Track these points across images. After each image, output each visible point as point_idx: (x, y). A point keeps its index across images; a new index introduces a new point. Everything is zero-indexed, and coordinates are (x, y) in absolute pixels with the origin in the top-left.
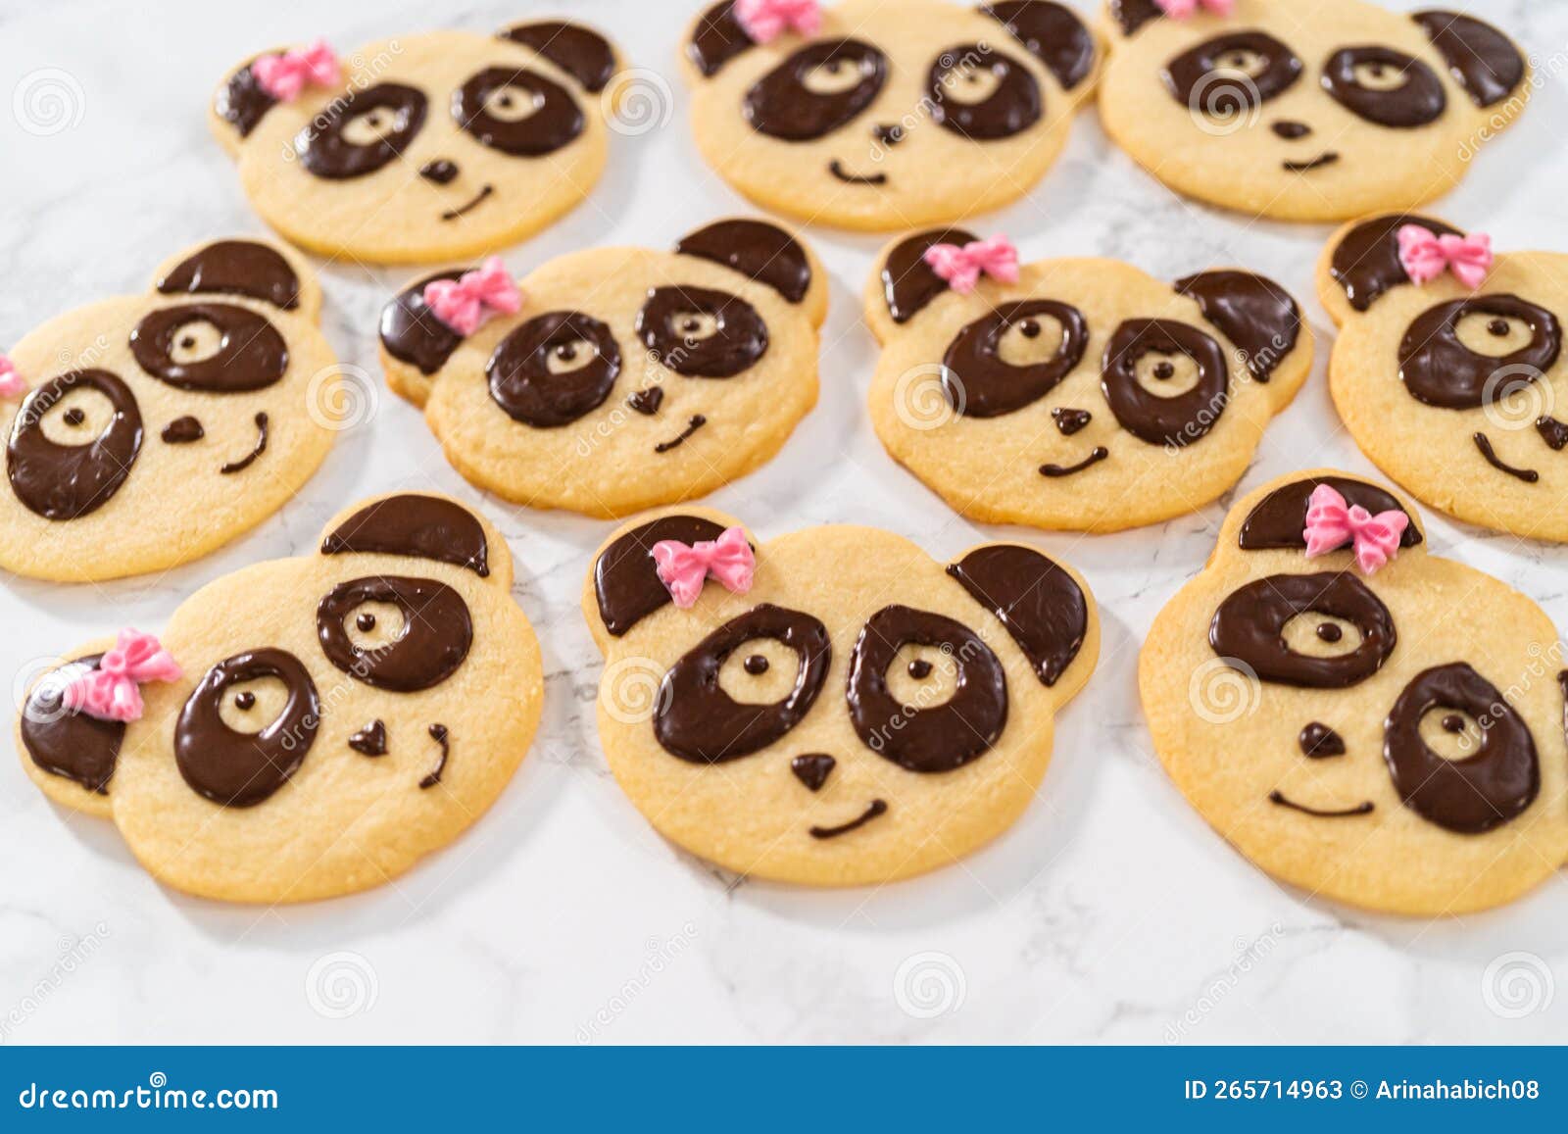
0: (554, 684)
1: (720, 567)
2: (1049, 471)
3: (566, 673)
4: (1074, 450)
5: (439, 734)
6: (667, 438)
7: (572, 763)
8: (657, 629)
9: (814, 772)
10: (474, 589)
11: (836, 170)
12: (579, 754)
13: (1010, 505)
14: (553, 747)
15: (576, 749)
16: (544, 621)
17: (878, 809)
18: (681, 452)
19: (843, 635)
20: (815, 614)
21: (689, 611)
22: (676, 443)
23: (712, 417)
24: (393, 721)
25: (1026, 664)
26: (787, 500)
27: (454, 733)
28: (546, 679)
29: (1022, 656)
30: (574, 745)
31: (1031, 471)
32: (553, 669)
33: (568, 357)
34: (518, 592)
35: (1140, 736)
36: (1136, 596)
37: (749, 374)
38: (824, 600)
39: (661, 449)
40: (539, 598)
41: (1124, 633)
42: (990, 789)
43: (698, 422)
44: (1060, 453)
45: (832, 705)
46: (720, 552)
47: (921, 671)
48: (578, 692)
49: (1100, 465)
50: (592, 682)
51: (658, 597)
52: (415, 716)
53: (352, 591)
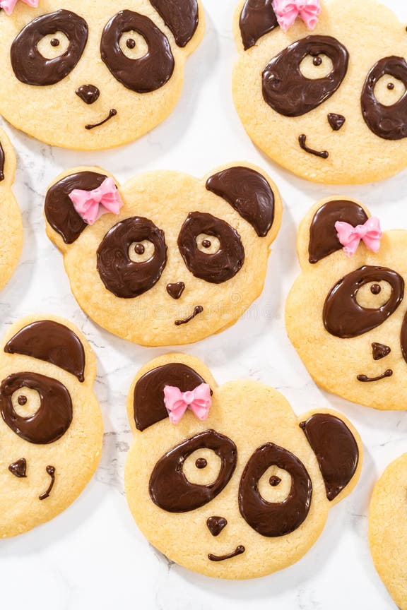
0: (107, 438)
1: (194, 407)
2: (362, 379)
3: (114, 433)
4: (378, 368)
5: (51, 471)
6: (182, 317)
7: (110, 484)
8: (159, 432)
9: (216, 526)
10: (76, 389)
11: (302, 140)
12: (113, 480)
13: (338, 390)
14: (102, 474)
15: (112, 477)
16: (107, 401)
17: (240, 551)
18: (188, 326)
19: (244, 454)
20: (234, 440)
21: (175, 425)
22: (187, 321)
23: (207, 307)
24: (30, 459)
25: (323, 486)
26: (234, 352)
27: (58, 472)
28: (105, 434)
29: (322, 481)
30: (112, 475)
31: (353, 376)
32: (108, 430)
33: (140, 251)
34: (98, 381)
35: (364, 522)
36: (383, 445)
37: (229, 282)
38: (239, 432)
39: (178, 323)
40: (107, 387)
41: (372, 466)
42: (292, 550)
43: (198, 310)
44: (370, 369)
45: (232, 491)
46: (195, 400)
47: (275, 482)
48: (118, 445)
49: (387, 379)
50: (125, 442)
51: (162, 414)
52: (41, 458)
53: (17, 380)
